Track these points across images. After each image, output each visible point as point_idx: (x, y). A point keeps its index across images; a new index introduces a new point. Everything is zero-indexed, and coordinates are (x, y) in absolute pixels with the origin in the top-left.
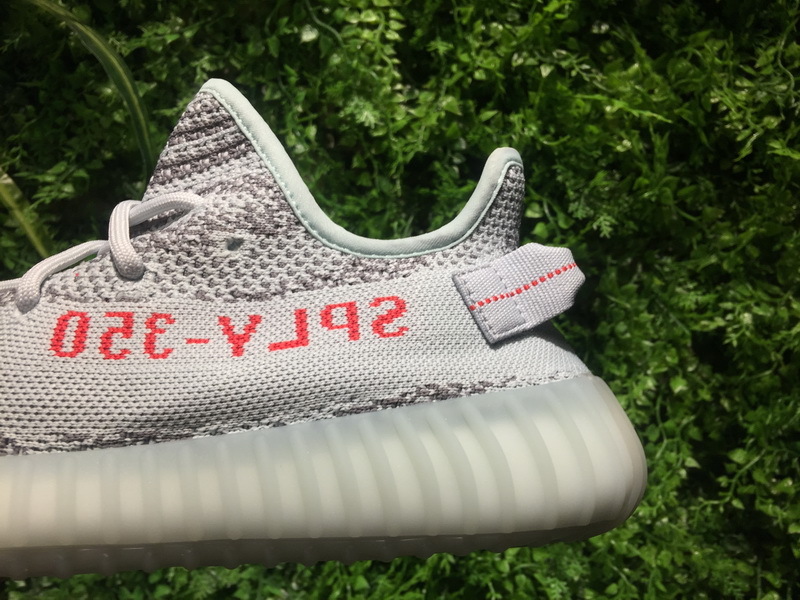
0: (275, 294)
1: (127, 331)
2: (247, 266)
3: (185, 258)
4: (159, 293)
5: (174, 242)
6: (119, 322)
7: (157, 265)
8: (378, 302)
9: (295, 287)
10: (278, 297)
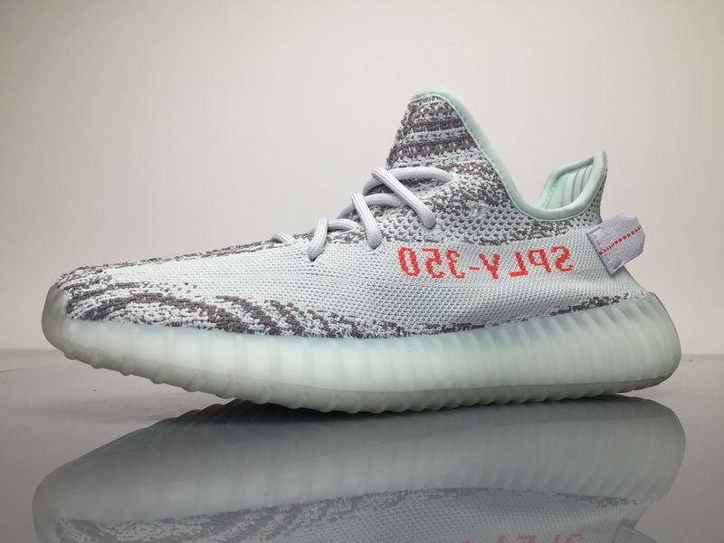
0: (502, 242)
1: (438, 260)
2: (485, 224)
3: (454, 217)
4: (446, 239)
5: (448, 207)
6: (432, 255)
7: (441, 220)
8: (554, 249)
9: (511, 238)
10: (504, 244)
